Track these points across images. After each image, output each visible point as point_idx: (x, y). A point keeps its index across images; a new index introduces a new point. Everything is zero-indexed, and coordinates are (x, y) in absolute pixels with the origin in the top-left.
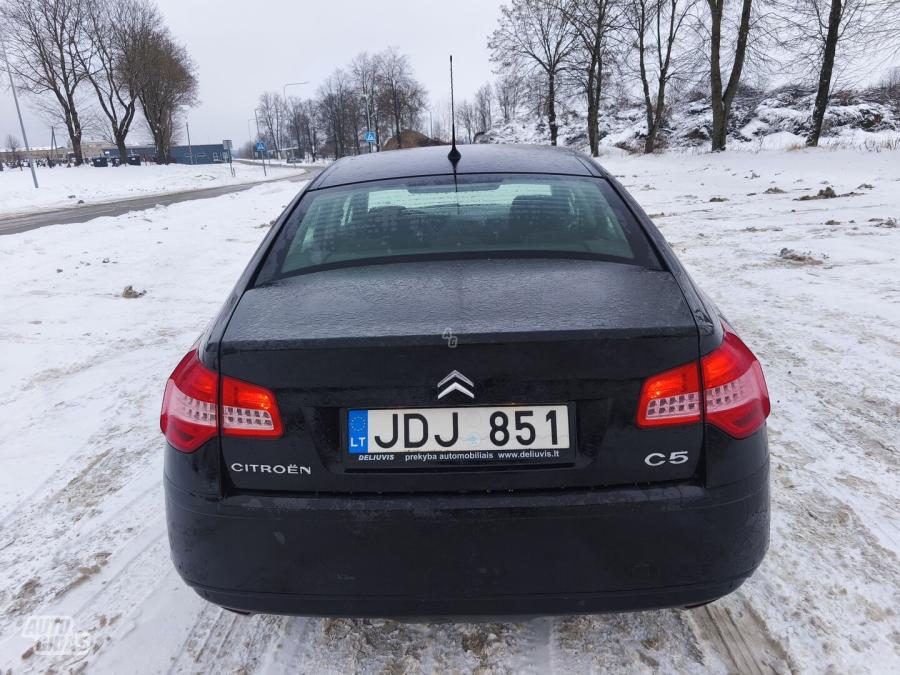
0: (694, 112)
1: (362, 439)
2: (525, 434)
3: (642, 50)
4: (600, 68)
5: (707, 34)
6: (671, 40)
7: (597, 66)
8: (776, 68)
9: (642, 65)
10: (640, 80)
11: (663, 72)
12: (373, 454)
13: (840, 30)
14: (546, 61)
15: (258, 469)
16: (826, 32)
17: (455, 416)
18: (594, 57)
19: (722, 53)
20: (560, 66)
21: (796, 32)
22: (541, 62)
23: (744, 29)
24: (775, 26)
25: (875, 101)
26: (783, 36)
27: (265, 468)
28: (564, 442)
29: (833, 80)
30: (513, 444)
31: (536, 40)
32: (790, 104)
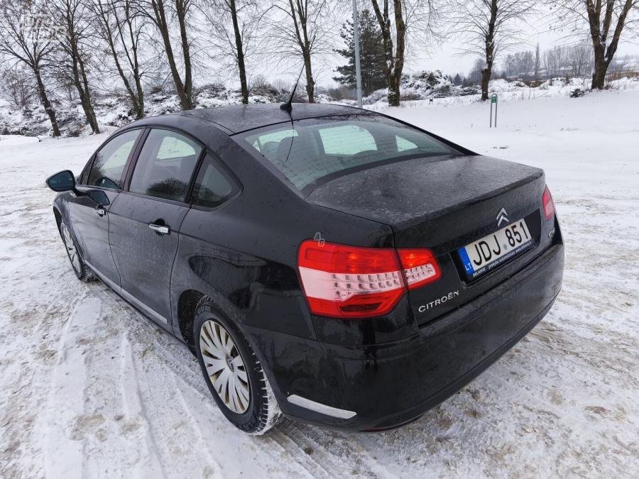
0: (157, 101)
1: (469, 264)
2: (518, 236)
3: (115, 55)
4: (82, 67)
5: (162, 47)
6: (134, 49)
7: (78, 64)
8: (213, 73)
9: (118, 65)
10: (119, 76)
11: (136, 71)
12: (477, 271)
13: (244, 51)
14: (26, 58)
15: (434, 304)
16: (236, 52)
17: (495, 236)
18: (73, 57)
19: (176, 60)
20: (41, 62)
21: (219, 51)
22: (22, 59)
23: (186, 46)
24: (204, 45)
25: (259, 94)
26: (212, 53)
27: (438, 302)
28: (530, 237)
29: (247, 81)
30: (517, 244)
31: (11, 40)
32: (215, 96)
